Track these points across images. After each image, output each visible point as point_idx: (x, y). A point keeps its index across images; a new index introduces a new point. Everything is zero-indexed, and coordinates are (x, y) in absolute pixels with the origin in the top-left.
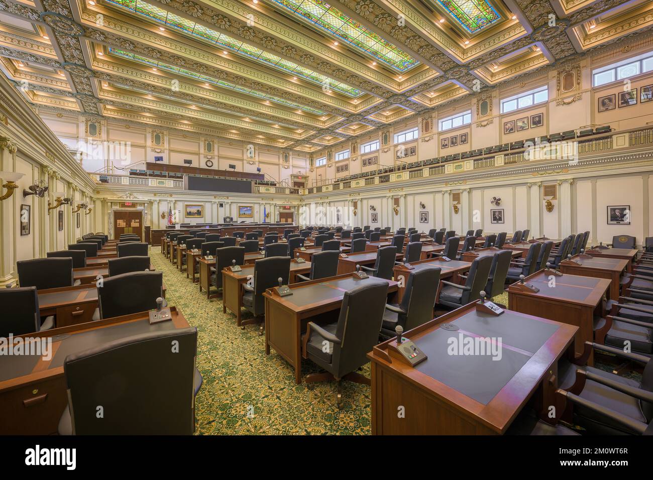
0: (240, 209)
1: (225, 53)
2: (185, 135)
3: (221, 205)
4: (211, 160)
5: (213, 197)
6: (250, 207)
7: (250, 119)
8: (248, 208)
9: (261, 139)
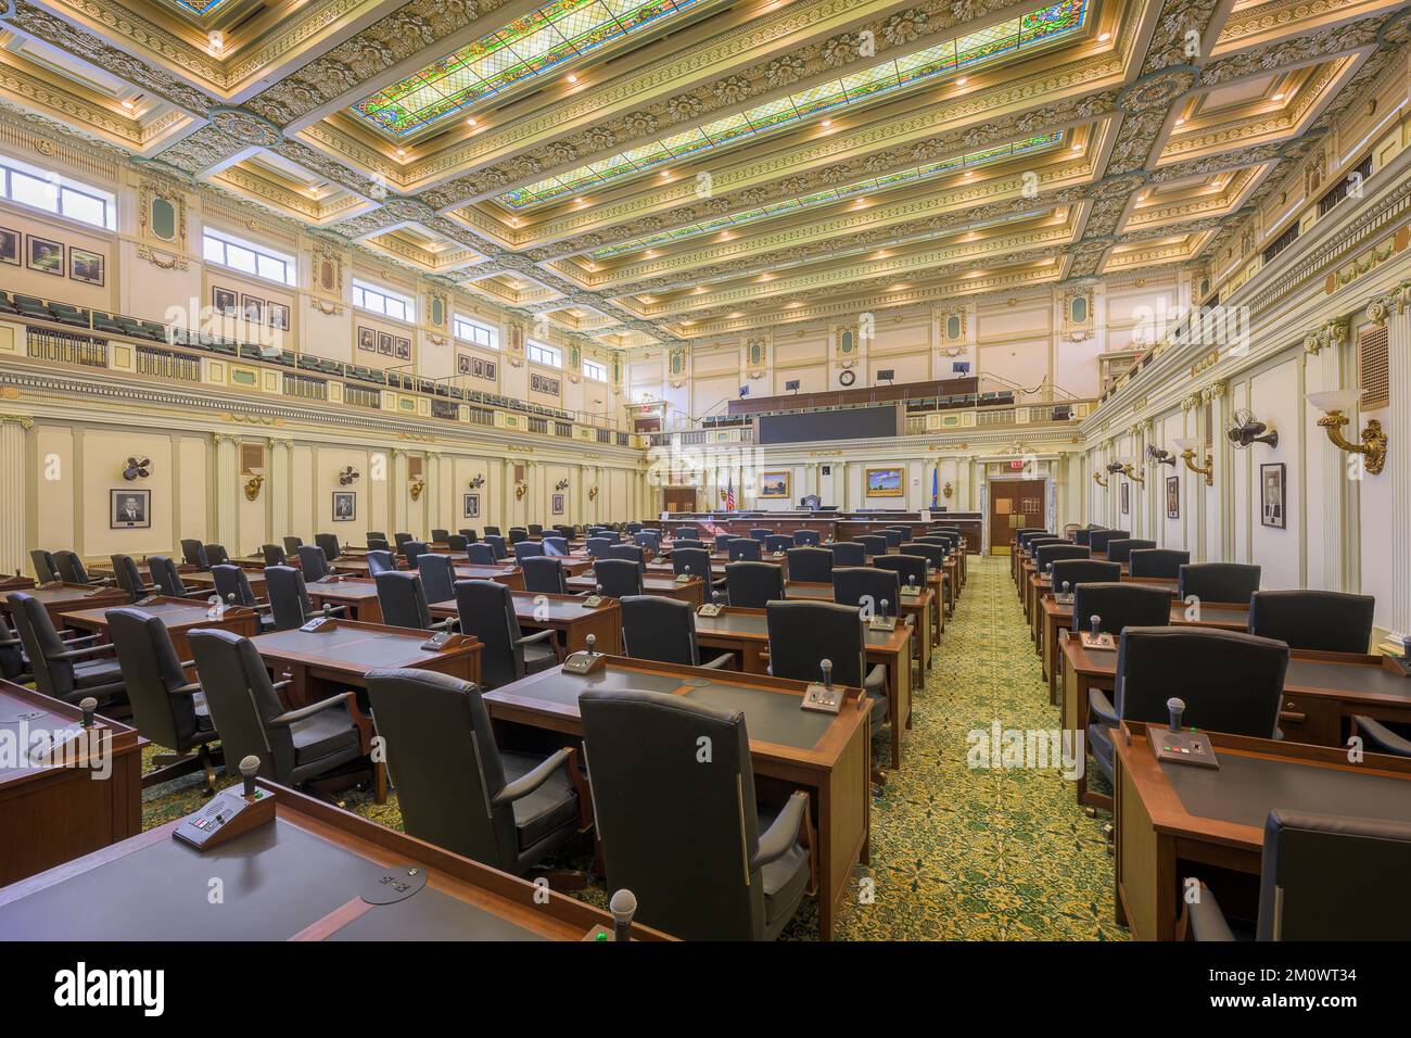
0: (869, 476)
1: (665, 174)
2: (800, 331)
3: (827, 470)
4: (850, 369)
5: (807, 455)
6: (898, 470)
7: (888, 250)
8: (891, 474)
9: (975, 280)
